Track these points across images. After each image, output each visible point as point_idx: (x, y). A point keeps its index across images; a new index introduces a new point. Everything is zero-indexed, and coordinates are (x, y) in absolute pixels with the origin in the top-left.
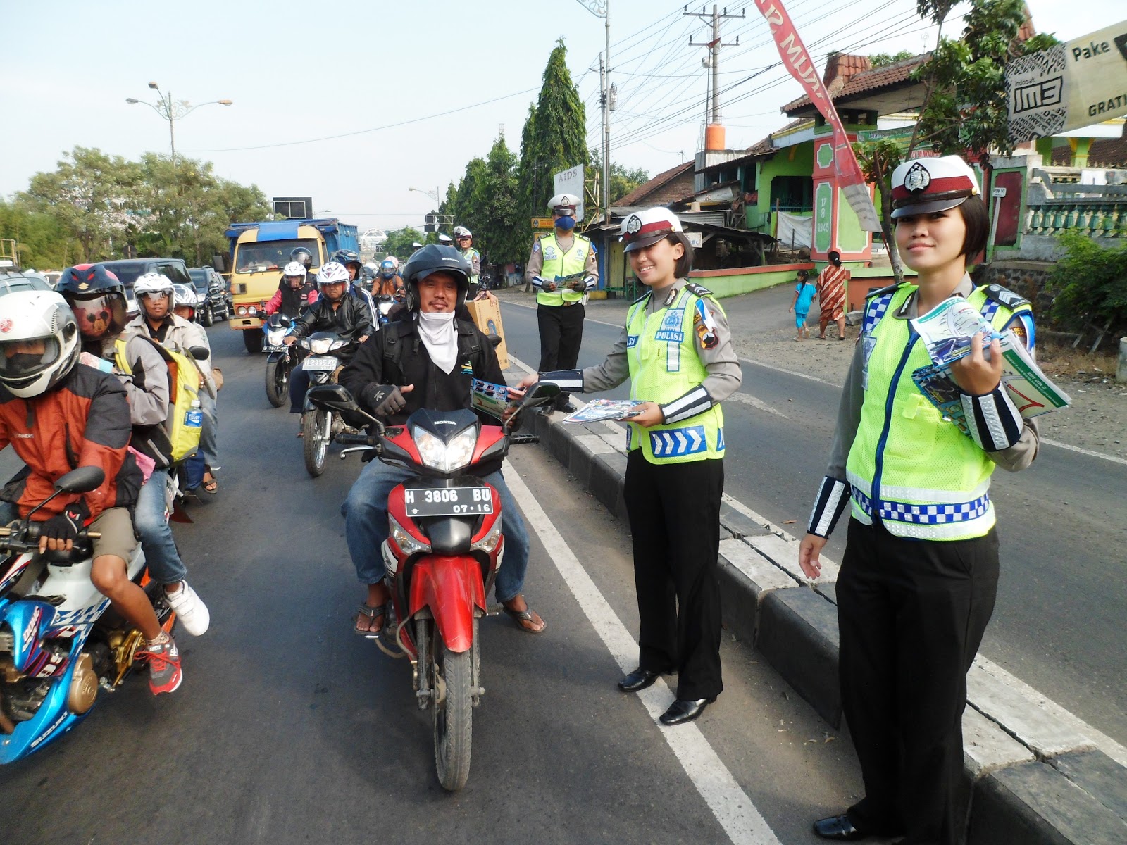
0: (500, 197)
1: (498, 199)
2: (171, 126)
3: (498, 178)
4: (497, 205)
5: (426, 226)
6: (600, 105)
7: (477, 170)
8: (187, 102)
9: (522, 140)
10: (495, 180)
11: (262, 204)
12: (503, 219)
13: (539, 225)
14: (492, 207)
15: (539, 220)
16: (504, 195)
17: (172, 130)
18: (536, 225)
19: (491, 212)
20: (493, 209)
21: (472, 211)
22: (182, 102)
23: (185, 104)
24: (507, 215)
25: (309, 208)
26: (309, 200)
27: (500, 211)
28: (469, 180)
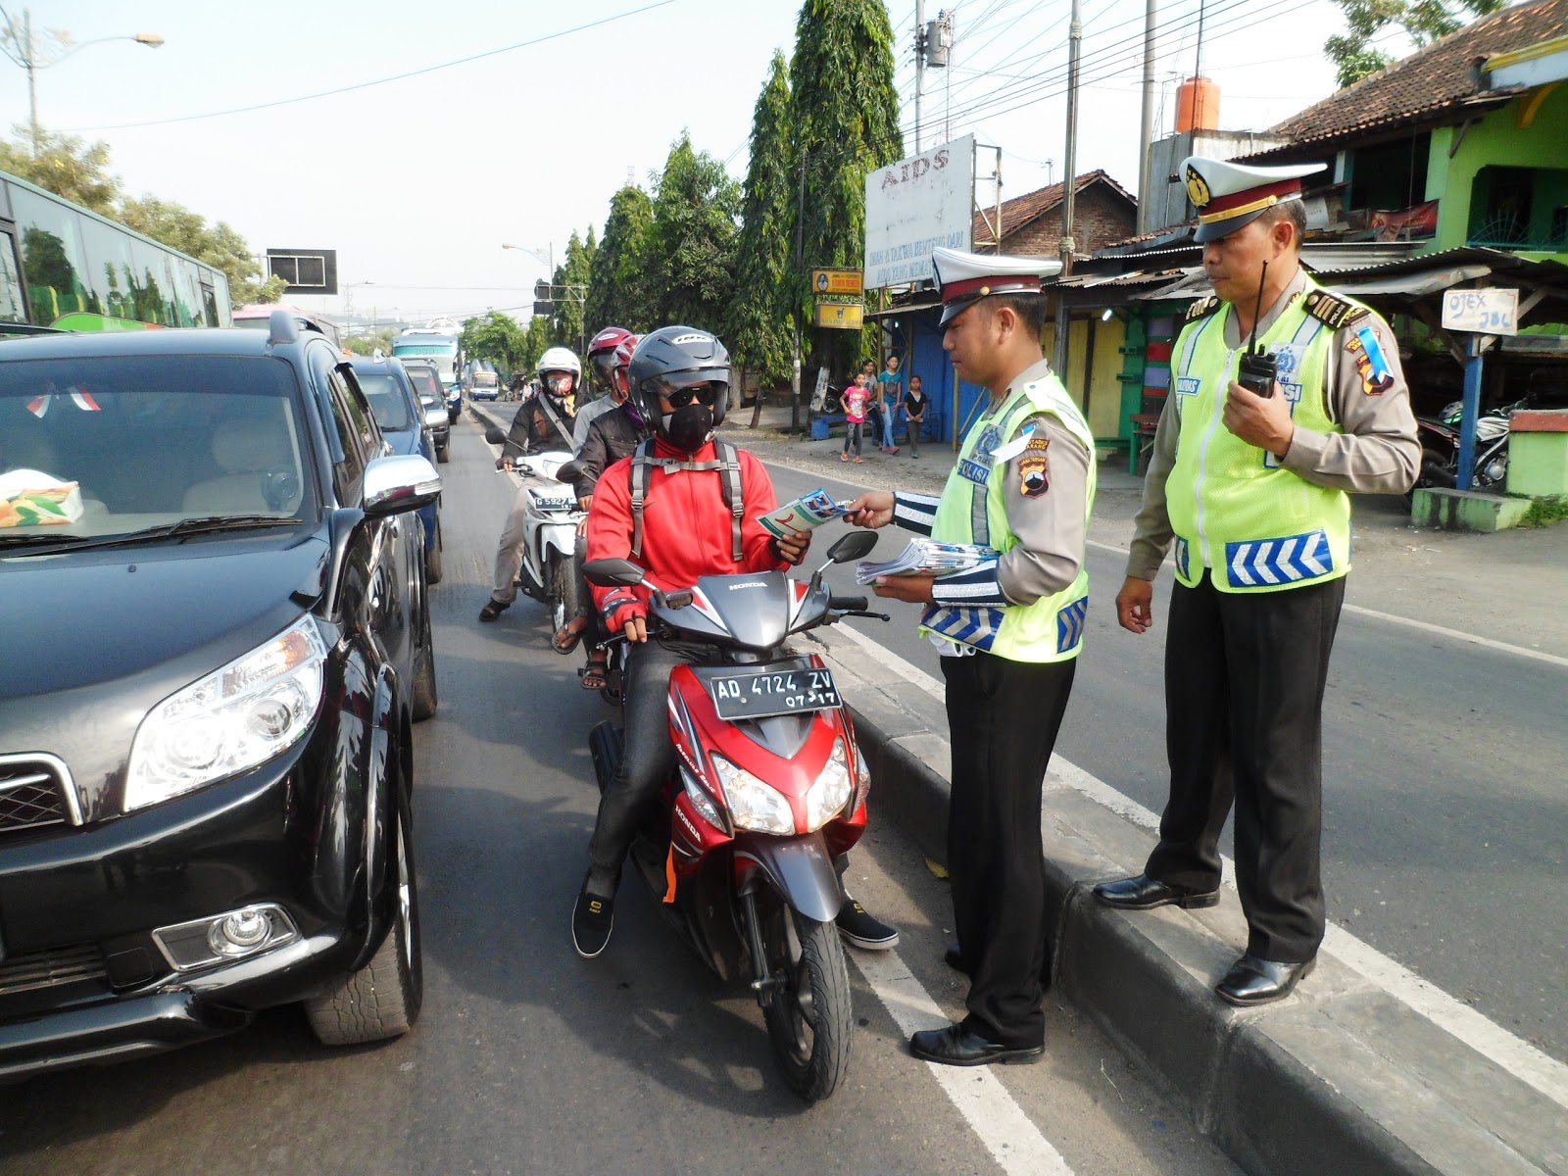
0: (692, 243)
1: (688, 248)
2: (31, 79)
3: (690, 207)
4: (686, 259)
5: (536, 304)
6: (914, 55)
7: (631, 205)
8: (66, 33)
9: (753, 124)
10: (683, 213)
11: (241, 256)
12: (698, 284)
13: (830, 286)
14: (677, 261)
15: (830, 275)
16: (699, 240)
17: (32, 88)
18: (823, 286)
19: (675, 273)
20: (679, 267)
21: (637, 271)
22: (55, 33)
23: (62, 36)
24: (707, 278)
25: (331, 270)
26: (330, 256)
27: (692, 271)
28: (618, 222)
